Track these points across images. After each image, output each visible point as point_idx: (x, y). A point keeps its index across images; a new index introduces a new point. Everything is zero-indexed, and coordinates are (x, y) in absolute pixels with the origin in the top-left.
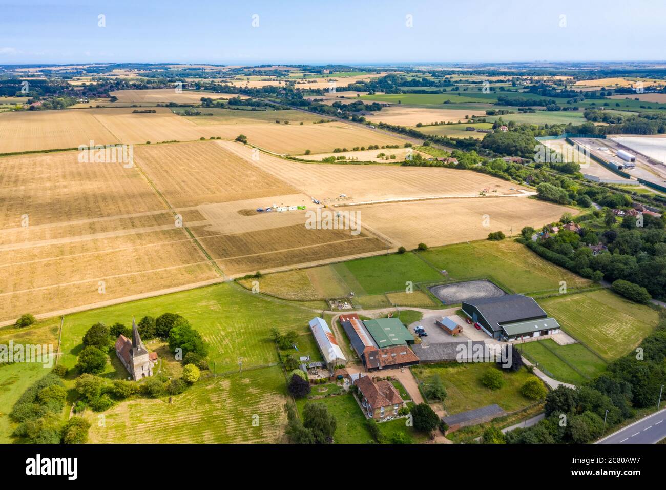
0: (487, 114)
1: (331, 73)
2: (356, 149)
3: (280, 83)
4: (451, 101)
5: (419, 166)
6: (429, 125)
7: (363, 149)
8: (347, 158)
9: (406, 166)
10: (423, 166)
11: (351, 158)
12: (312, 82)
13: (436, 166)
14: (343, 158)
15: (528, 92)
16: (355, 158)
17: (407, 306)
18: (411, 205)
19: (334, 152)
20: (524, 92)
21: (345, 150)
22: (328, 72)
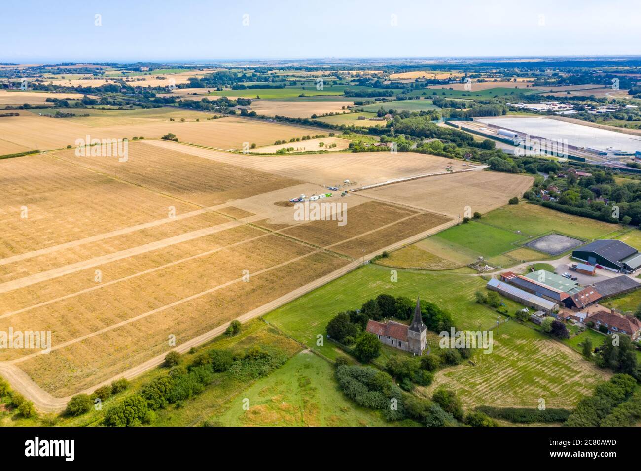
0: (355, 104)
1: (151, 70)
2: (292, 141)
3: (107, 81)
4: (306, 95)
5: (368, 151)
6: (322, 116)
7: (298, 140)
8: (295, 149)
9: (357, 152)
10: (371, 151)
11: (299, 149)
12: (142, 80)
13: (381, 151)
14: (292, 149)
15: (357, 85)
16: (303, 149)
17: (532, 260)
18: (412, 184)
19: (275, 144)
20: (355, 85)
21: (284, 142)
22: (148, 69)
